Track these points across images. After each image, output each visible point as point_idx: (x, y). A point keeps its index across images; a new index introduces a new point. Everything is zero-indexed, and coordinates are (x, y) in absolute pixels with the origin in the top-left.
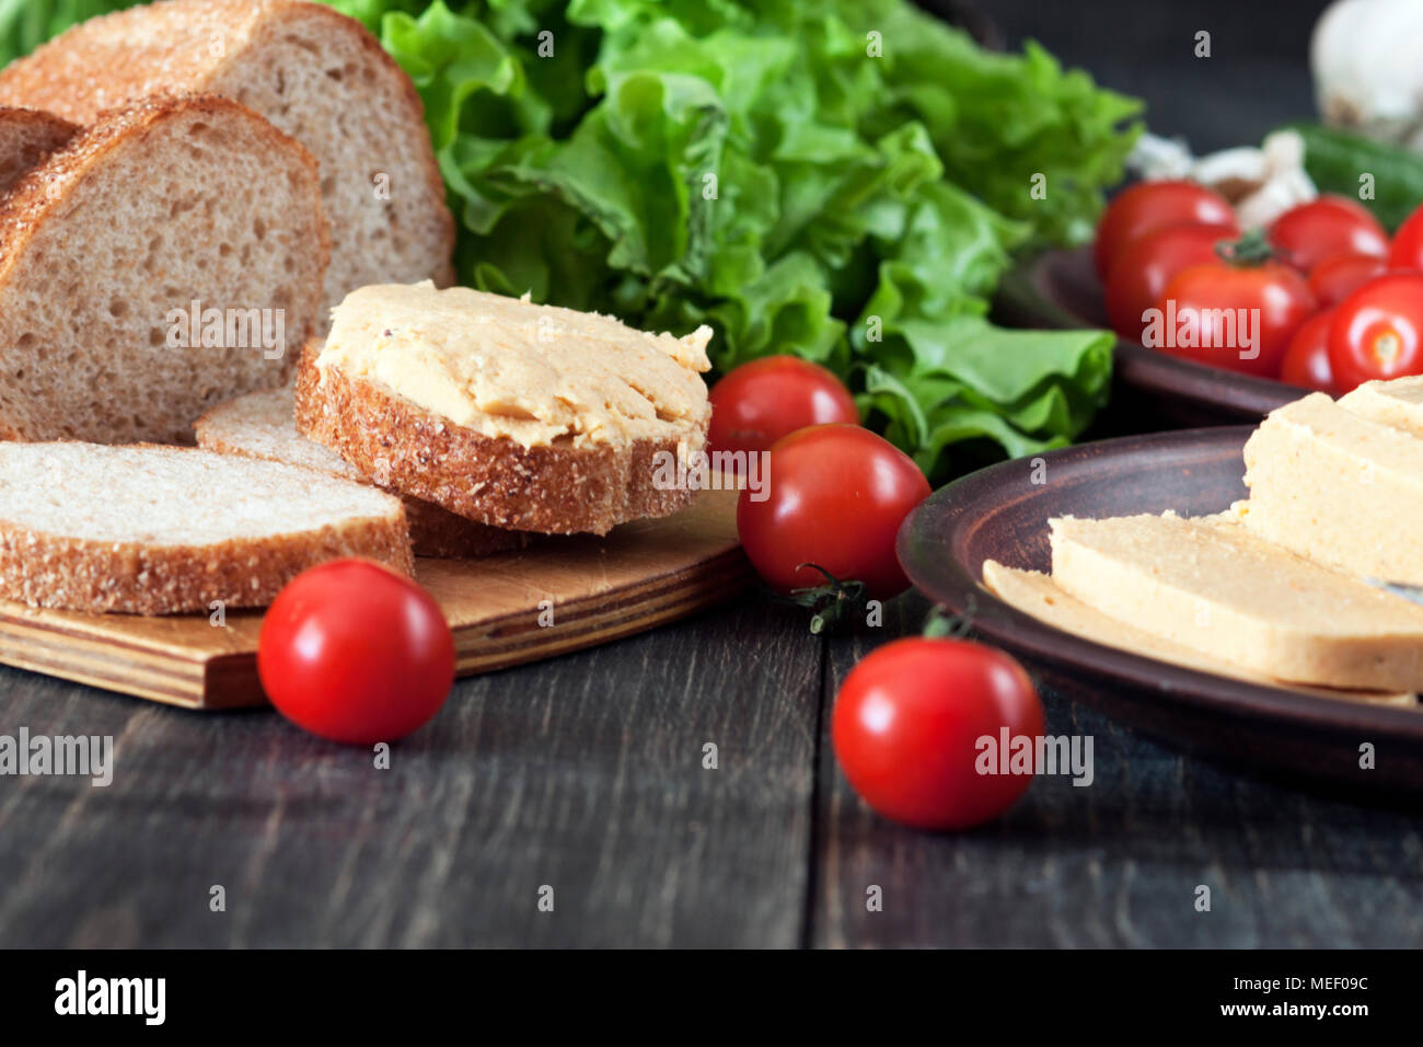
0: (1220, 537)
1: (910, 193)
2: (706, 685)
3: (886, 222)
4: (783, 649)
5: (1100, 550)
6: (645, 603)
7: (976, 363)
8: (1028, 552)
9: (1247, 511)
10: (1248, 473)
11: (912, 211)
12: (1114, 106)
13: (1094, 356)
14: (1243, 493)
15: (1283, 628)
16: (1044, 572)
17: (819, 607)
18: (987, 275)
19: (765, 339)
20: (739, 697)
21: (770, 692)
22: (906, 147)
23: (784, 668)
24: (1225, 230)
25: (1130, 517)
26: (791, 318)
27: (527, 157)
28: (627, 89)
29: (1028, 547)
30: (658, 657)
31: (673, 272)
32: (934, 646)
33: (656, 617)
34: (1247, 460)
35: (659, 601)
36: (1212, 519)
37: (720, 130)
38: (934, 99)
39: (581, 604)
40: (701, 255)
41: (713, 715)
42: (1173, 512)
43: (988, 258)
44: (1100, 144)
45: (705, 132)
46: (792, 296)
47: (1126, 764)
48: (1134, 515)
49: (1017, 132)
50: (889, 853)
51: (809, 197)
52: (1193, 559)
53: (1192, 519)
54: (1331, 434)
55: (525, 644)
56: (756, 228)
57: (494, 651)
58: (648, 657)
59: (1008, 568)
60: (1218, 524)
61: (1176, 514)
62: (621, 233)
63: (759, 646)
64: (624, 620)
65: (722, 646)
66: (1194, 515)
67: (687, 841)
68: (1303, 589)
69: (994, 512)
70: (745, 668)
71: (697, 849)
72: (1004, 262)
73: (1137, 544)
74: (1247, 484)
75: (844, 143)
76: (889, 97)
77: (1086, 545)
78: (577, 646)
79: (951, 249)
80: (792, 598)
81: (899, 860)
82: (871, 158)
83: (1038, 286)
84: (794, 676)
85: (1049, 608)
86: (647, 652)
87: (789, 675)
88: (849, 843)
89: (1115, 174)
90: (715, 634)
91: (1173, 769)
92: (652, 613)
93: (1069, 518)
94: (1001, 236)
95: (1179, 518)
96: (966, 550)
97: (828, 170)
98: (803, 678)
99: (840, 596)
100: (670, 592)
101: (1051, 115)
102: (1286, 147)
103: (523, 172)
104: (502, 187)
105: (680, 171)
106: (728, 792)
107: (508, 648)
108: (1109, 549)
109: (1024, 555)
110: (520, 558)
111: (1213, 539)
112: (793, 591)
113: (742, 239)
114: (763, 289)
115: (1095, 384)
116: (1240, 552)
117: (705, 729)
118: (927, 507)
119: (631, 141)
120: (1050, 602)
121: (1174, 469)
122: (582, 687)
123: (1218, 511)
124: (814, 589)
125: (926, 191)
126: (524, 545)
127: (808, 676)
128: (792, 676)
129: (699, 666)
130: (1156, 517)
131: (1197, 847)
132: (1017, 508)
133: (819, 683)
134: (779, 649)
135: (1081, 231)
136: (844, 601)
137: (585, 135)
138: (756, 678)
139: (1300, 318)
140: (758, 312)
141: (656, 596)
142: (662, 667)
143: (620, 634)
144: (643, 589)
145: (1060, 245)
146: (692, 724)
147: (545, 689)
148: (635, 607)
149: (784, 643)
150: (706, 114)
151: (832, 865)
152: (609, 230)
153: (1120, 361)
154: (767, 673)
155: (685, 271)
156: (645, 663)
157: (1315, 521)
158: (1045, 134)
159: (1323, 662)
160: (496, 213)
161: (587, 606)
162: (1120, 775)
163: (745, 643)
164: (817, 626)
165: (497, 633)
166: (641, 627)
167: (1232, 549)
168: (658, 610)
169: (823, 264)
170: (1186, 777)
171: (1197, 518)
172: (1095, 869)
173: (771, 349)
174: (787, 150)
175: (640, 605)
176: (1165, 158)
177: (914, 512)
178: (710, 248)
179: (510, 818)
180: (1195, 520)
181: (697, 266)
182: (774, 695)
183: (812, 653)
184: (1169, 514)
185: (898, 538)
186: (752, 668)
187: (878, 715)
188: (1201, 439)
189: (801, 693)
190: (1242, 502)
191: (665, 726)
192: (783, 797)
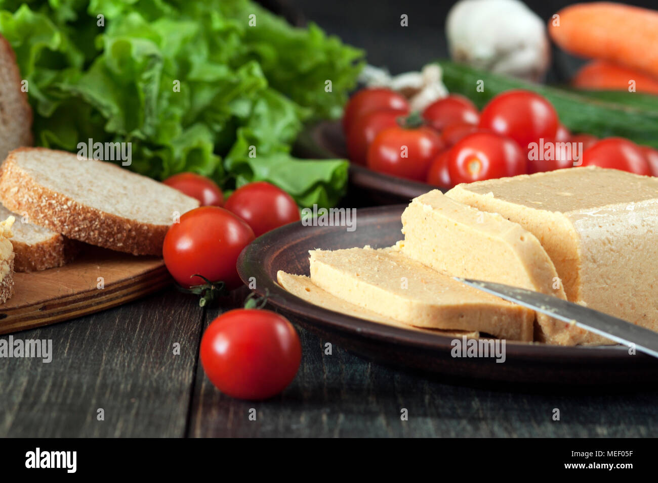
0: (391, 258)
1: (253, 95)
2: (145, 331)
3: (242, 109)
4: (184, 314)
5: (332, 265)
6: (118, 293)
7: (283, 176)
8: (301, 266)
9: (403, 246)
10: (403, 227)
11: (254, 104)
12: (350, 53)
13: (338, 173)
14: (402, 237)
15: (416, 302)
16: (307, 276)
17: (203, 294)
18: (290, 134)
19: (182, 165)
20: (161, 338)
21: (176, 335)
22: (250, 73)
23: (184, 322)
24: (403, 112)
25: (348, 249)
26: (195, 155)
27: (67, 80)
28: (115, 46)
29: (302, 264)
30: (124, 318)
31: (137, 133)
32: (249, 312)
33: (123, 299)
34: (403, 222)
35: (125, 291)
36: (387, 249)
37: (159, 66)
38: (267, 51)
39: (86, 294)
40: (150, 125)
41: (148, 347)
42: (369, 246)
43: (291, 126)
44: (344, 71)
45: (151, 67)
46: (194, 144)
47: (344, 367)
48: (350, 248)
49: (306, 65)
50: (227, 411)
51: (204, 97)
52: (376, 269)
53: (378, 250)
54: (441, 209)
55: (58, 313)
56: (178, 112)
57: (43, 317)
58: (119, 318)
59: (290, 274)
60: (390, 252)
61: (371, 247)
62: (112, 115)
63: (173, 312)
64: (108, 301)
65: (155, 312)
66: (379, 248)
67: (129, 407)
68: (426, 283)
69: (285, 247)
70: (165, 323)
71: (134, 412)
72: (299, 127)
73: (350, 262)
74: (403, 233)
75: (222, 71)
76: (245, 49)
77: (325, 263)
78: (84, 313)
79: (273, 121)
80: (191, 290)
81: (231, 416)
82: (234, 79)
83: (316, 139)
84: (188, 327)
85: (308, 293)
86: (119, 316)
87: (186, 326)
88: (208, 407)
89: (352, 85)
90: (152, 307)
91: (365, 369)
92: (122, 297)
93: (319, 250)
94: (298, 115)
95: (372, 249)
96: (270, 265)
97: (215, 84)
98: (193, 328)
99: (213, 288)
100: (130, 287)
101: (321, 57)
102: (433, 72)
103: (64, 86)
104: (55, 94)
105: (141, 85)
106: (151, 382)
107: (50, 315)
108: (336, 265)
109: (300, 267)
110: (58, 272)
111: (387, 259)
112: (191, 287)
113: (171, 117)
114: (181, 141)
115: (340, 185)
116: (399, 265)
117: (143, 353)
118: (252, 245)
119: (117, 70)
120: (308, 290)
121: (373, 226)
122: (86, 333)
123: (390, 246)
124: (201, 286)
125: (261, 94)
126: (61, 265)
127: (195, 327)
128: (187, 327)
129: (143, 322)
130: (361, 249)
131: (374, 407)
132: (296, 245)
133: (200, 330)
134: (182, 314)
135: (337, 112)
136: (214, 290)
137: (96, 69)
138: (170, 328)
139: (436, 153)
140: (179, 152)
141: (123, 289)
142: (125, 323)
143: (106, 307)
144: (116, 286)
145: (327, 119)
146: (137, 351)
147: (68, 334)
148: (113, 294)
149: (185, 311)
150: (152, 59)
151: (199, 418)
152: (106, 113)
153: (351, 173)
154: (175, 325)
155: (143, 133)
156: (117, 321)
157: (434, 250)
158: (319, 67)
159: (434, 317)
160: (53, 107)
161: (89, 294)
162: (340, 373)
163: (166, 311)
164: (203, 303)
165: (44, 308)
166: (115, 304)
167: (395, 264)
168: (124, 295)
169: (211, 129)
170: (372, 373)
171: (381, 249)
172: (325, 418)
173: (185, 169)
174: (194, 75)
175: (115, 293)
176: (377, 77)
177: (246, 247)
178: (155, 121)
179: (44, 398)
180: (379, 250)
181: (149, 131)
182: (178, 336)
183: (198, 315)
184: (367, 247)
185: (238, 260)
186: (168, 323)
187: (221, 346)
188: (386, 211)
189: (191, 335)
190: (401, 241)
191: (124, 352)
192: (178, 386)
